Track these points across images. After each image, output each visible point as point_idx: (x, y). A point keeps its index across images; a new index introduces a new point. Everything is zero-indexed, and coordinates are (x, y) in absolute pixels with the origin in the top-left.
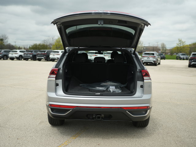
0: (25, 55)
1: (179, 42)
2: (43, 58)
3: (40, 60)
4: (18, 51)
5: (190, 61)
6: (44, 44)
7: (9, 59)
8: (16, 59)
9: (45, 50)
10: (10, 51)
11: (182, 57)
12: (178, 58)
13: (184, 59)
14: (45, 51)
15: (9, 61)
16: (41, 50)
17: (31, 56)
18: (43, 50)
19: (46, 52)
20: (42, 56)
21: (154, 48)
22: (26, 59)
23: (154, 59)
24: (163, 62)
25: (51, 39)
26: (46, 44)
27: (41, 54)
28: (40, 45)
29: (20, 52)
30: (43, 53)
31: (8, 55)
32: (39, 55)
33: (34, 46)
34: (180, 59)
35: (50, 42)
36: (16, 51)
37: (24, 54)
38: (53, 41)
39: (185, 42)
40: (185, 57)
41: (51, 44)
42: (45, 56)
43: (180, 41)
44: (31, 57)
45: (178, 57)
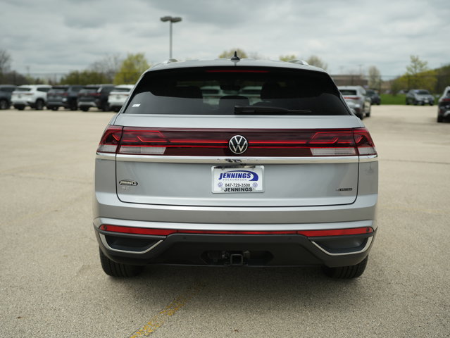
0: (51, 98)
1: (413, 65)
2: (92, 103)
3: (85, 109)
4: (34, 88)
5: (443, 108)
6: (95, 71)
7: (12, 107)
8: (28, 108)
9: (97, 86)
10: (14, 89)
11: (419, 98)
12: (410, 101)
13: (423, 104)
14: (97, 89)
15: (12, 114)
16: (88, 86)
17: (65, 100)
18: (92, 86)
19: (99, 90)
20: (90, 98)
21: (355, 78)
22: (54, 107)
23: (357, 103)
24: (376, 111)
25: (112, 60)
26: (99, 71)
27: (89, 95)
28: (85, 74)
29: (39, 90)
30: (93, 91)
31: (10, 98)
32: (82, 98)
33: (73, 76)
34: (416, 103)
35: (110, 68)
36: (29, 90)
37: (48, 95)
38: (116, 64)
39: (426, 63)
40: (426, 98)
41: (111, 72)
42: (97, 100)
43: (415, 61)
44: (64, 102)
45: (411, 98)
